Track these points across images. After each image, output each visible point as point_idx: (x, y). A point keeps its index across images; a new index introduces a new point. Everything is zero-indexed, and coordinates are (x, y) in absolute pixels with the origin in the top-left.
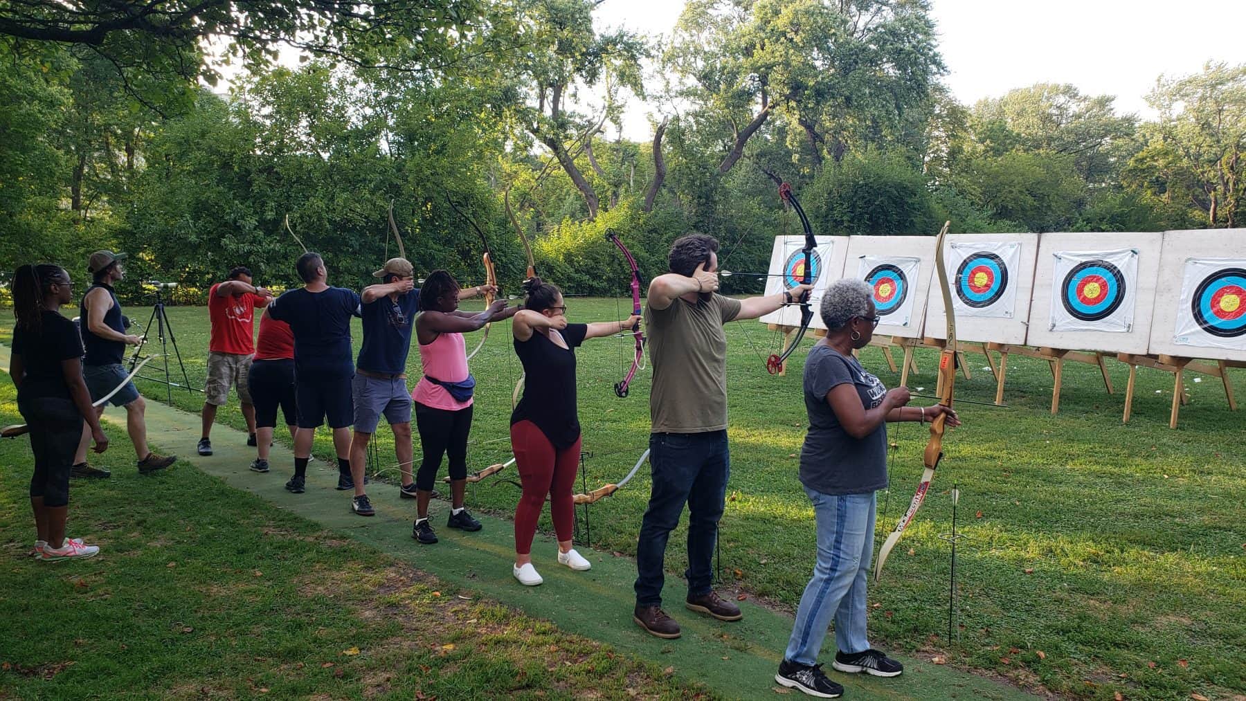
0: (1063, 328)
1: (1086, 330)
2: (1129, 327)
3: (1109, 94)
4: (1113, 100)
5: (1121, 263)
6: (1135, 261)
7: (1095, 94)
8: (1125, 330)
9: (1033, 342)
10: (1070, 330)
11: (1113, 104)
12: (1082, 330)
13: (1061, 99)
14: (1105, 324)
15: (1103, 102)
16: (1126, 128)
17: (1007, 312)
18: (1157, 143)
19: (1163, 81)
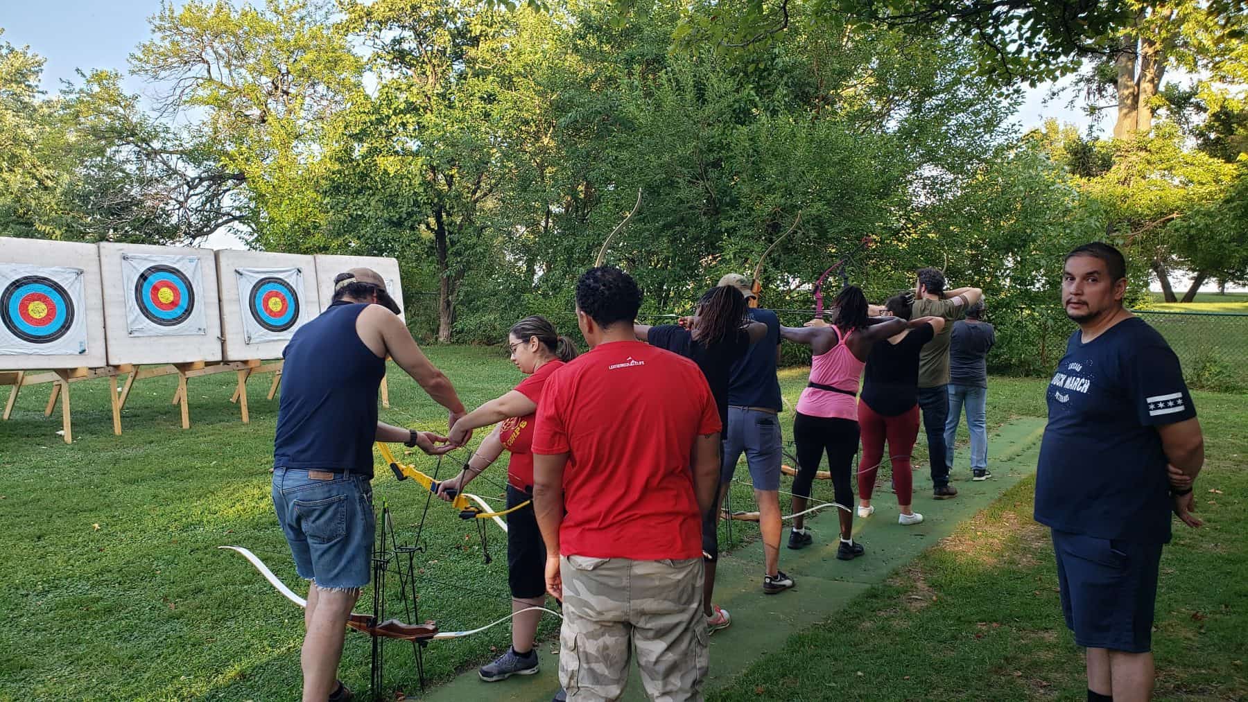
6: (300, 279)
9: (233, 355)
17: (200, 329)
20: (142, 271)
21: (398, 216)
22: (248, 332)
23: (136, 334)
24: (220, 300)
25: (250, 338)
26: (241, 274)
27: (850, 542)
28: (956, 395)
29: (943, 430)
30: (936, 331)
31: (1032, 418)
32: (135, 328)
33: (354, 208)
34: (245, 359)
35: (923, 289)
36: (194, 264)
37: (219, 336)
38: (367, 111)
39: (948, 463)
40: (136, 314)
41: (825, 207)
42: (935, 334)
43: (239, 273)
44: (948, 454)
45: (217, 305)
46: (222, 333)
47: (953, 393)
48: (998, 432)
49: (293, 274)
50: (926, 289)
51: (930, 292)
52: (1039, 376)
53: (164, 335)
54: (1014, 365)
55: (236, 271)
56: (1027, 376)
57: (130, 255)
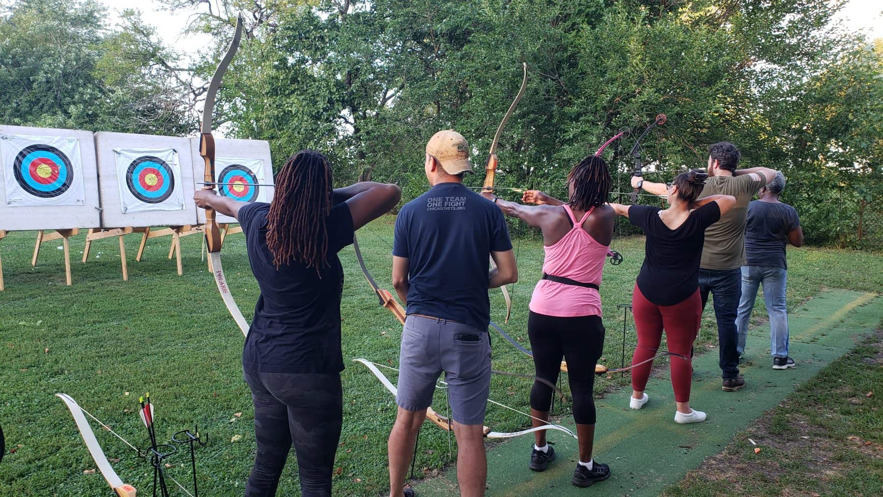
0: (134, 210)
1: (153, 210)
2: (183, 205)
5: (167, 158)
8: (180, 208)
10: (140, 212)
12: (149, 211)
14: (166, 205)
17: (78, 201)
20: (21, 149)
21: (316, 111)
22: (124, 202)
23: (13, 204)
24: (98, 176)
25: (126, 209)
26: (119, 154)
27: (589, 465)
28: (750, 278)
29: (736, 316)
30: (723, 210)
31: (844, 290)
32: (13, 199)
33: (286, 105)
34: (123, 226)
35: (715, 164)
36: (73, 144)
37: (98, 206)
38: (291, 27)
39: (739, 349)
40: (14, 187)
41: (656, 94)
42: (722, 212)
43: (117, 152)
44: (740, 340)
45: (96, 180)
46: (101, 204)
47: (748, 276)
48: (806, 306)
49: (169, 154)
50: (718, 164)
51: (723, 167)
52: (854, 248)
53: (43, 206)
54: (832, 237)
55: (114, 151)
56: (843, 247)
57: (9, 135)
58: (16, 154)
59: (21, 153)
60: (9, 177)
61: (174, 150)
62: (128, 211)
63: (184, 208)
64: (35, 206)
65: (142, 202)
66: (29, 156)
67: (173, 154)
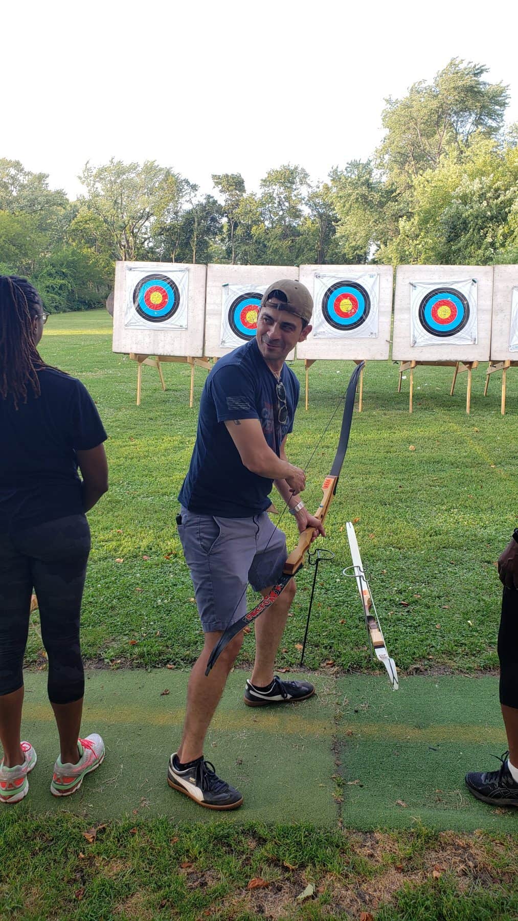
0: (422, 344)
1: (442, 344)
2: (475, 340)
3: (45, 172)
4: (47, 177)
5: (464, 289)
6: (474, 288)
7: (36, 171)
8: (472, 343)
9: (398, 356)
10: (428, 345)
11: (48, 181)
12: (438, 345)
13: (13, 171)
14: (456, 339)
15: (41, 178)
16: (59, 199)
17: (372, 333)
18: (84, 212)
19: (88, 166)
20: (329, 286)
22: (414, 336)
23: (318, 337)
25: (415, 343)
26: (415, 287)
32: (318, 332)
36: (374, 279)
37: (389, 340)
40: (320, 321)
43: (412, 285)
46: (392, 337)
49: (467, 284)
57: (321, 274)
58: (326, 290)
59: (329, 289)
60: (318, 312)
61: (474, 281)
62: (416, 345)
63: (476, 343)
64: (335, 338)
65: (432, 335)
66: (335, 292)
67: (472, 284)
